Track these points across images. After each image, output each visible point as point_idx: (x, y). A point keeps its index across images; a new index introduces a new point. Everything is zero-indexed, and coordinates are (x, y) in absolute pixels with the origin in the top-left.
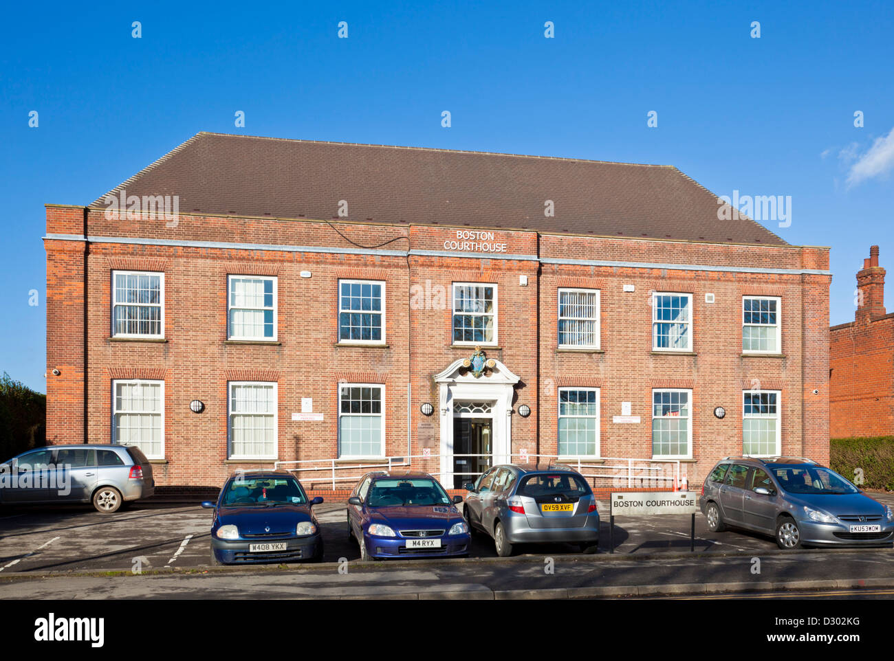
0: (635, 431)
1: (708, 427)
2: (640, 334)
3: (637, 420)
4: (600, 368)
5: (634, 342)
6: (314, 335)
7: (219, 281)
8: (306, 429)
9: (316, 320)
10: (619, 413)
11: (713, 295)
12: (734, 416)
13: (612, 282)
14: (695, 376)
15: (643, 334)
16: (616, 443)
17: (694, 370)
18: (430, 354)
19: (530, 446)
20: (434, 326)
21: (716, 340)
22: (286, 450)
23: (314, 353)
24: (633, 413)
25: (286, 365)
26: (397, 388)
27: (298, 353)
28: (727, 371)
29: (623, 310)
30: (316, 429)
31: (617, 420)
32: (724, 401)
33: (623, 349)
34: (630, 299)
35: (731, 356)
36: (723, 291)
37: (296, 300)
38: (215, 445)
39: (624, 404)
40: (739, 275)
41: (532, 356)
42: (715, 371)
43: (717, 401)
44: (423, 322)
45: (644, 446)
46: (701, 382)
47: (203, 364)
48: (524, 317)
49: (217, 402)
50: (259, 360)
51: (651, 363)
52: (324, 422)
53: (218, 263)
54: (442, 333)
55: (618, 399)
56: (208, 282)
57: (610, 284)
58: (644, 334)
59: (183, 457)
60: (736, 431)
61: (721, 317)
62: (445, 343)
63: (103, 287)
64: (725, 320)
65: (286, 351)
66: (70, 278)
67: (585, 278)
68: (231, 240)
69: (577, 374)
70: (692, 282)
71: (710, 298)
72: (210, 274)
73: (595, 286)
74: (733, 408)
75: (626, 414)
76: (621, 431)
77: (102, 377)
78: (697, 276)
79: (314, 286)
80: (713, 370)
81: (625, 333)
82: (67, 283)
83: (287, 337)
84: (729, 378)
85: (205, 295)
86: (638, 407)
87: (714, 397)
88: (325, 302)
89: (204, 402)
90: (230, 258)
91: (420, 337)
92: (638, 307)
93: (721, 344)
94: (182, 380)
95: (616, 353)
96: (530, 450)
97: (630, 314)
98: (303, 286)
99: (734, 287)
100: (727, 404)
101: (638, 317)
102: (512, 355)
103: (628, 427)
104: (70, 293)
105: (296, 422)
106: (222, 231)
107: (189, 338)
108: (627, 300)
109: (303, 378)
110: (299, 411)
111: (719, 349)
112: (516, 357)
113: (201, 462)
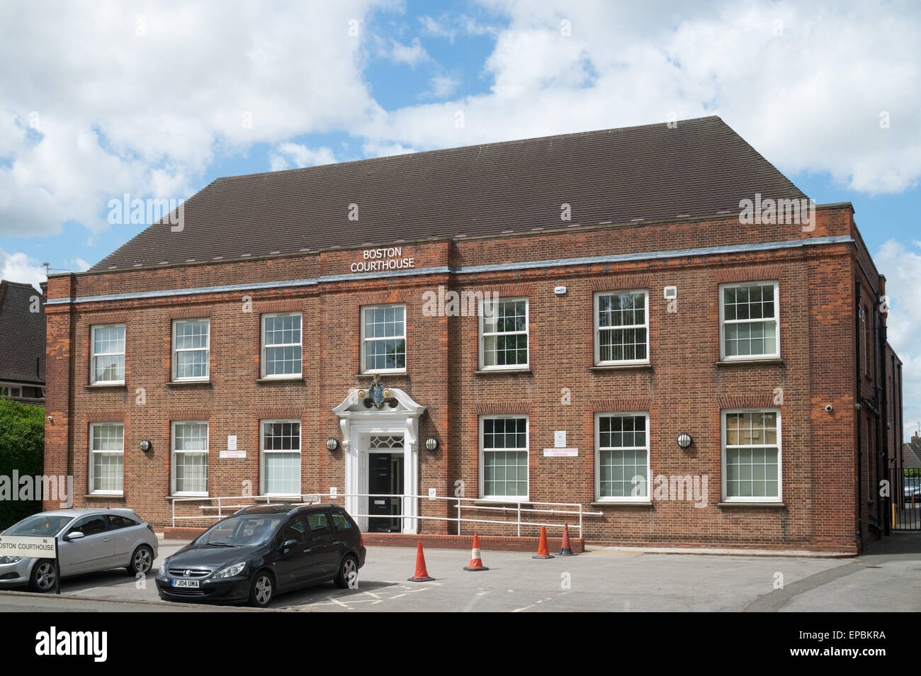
0: (572, 466)
1: (670, 461)
2: (577, 346)
3: (573, 453)
4: (528, 391)
5: (570, 356)
6: (239, 372)
7: (165, 326)
8: (231, 466)
9: (241, 358)
10: (551, 445)
11: (675, 288)
12: (709, 445)
13: (542, 286)
14: (651, 394)
15: (581, 346)
16: (548, 481)
17: (649, 387)
18: (337, 385)
19: (440, 485)
20: (341, 355)
21: (681, 346)
22: (215, 487)
23: (239, 391)
24: (569, 445)
25: (216, 404)
26: (312, 423)
27: (226, 391)
28: (697, 386)
29: (556, 318)
30: (239, 466)
31: (548, 453)
32: (693, 425)
33: (556, 366)
34: (565, 304)
35: (702, 365)
36: (690, 281)
37: (224, 339)
38: (158, 482)
39: (557, 434)
40: (711, 259)
41: (443, 382)
42: (679, 387)
43: (683, 425)
44: (331, 351)
45: (583, 485)
46: (660, 402)
47: (152, 405)
48: (434, 338)
49: (162, 442)
50: (194, 400)
51: (592, 381)
52: (246, 459)
53: (164, 311)
54: (350, 362)
55: (550, 428)
56: (157, 329)
57: (540, 289)
58: (583, 346)
59: (136, 493)
60: (711, 465)
61: (687, 315)
62: (352, 373)
63: (85, 341)
64: (693, 319)
65: (216, 390)
66: (61, 336)
67: (509, 285)
68: (174, 287)
69: (500, 400)
70: (647, 275)
71: (670, 293)
72: (157, 321)
73: (522, 293)
74: (706, 435)
75: (560, 447)
76: (554, 466)
77: (83, 421)
78: (653, 267)
79: (240, 324)
80: (676, 386)
81: (558, 347)
82: (59, 340)
83: (216, 375)
84: (700, 395)
85: (155, 341)
86: (574, 437)
87: (679, 421)
88: (248, 338)
89: (152, 442)
90: (173, 305)
91: (328, 368)
92: (574, 313)
93: (688, 351)
94: (137, 422)
95: (547, 371)
96: (440, 490)
97: (565, 322)
98: (231, 325)
99: (705, 275)
100: (697, 430)
101: (574, 326)
102: (421, 382)
103: (561, 462)
104: (61, 349)
105: (224, 459)
106: (167, 279)
107: (142, 382)
108: (561, 306)
109: (229, 416)
110: (226, 449)
111: (684, 358)
112: (426, 384)
113: (149, 498)
